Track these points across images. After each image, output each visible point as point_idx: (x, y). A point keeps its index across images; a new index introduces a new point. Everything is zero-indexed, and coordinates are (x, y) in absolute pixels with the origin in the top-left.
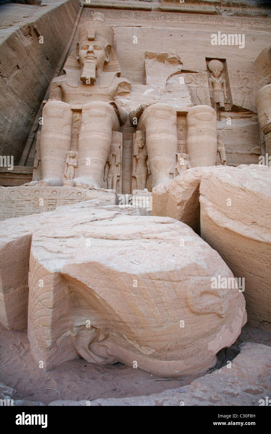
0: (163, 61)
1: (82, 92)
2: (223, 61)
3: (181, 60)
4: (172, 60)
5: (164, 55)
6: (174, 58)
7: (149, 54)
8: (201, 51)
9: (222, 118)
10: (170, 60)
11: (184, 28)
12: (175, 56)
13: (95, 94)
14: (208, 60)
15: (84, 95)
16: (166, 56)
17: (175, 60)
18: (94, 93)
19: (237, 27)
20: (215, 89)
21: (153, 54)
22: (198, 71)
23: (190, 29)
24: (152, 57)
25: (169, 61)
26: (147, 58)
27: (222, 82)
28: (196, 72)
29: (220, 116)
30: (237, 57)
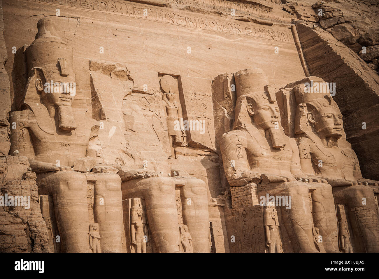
0: (109, 74)
1: (60, 141)
2: (177, 77)
3: (131, 75)
4: (120, 73)
5: (111, 66)
6: (123, 71)
7: (95, 65)
8: (152, 63)
9: (177, 154)
10: (118, 73)
11: (130, 25)
12: (124, 69)
13: (74, 144)
14: (161, 75)
15: (62, 144)
16: (113, 68)
17: (123, 74)
18: (72, 142)
19: (190, 29)
20: (169, 117)
21: (98, 64)
22: (151, 93)
23: (137, 28)
24: (97, 68)
25: (116, 75)
26: (92, 69)
27: (177, 109)
28: (148, 94)
29: (175, 152)
30: (192, 73)
